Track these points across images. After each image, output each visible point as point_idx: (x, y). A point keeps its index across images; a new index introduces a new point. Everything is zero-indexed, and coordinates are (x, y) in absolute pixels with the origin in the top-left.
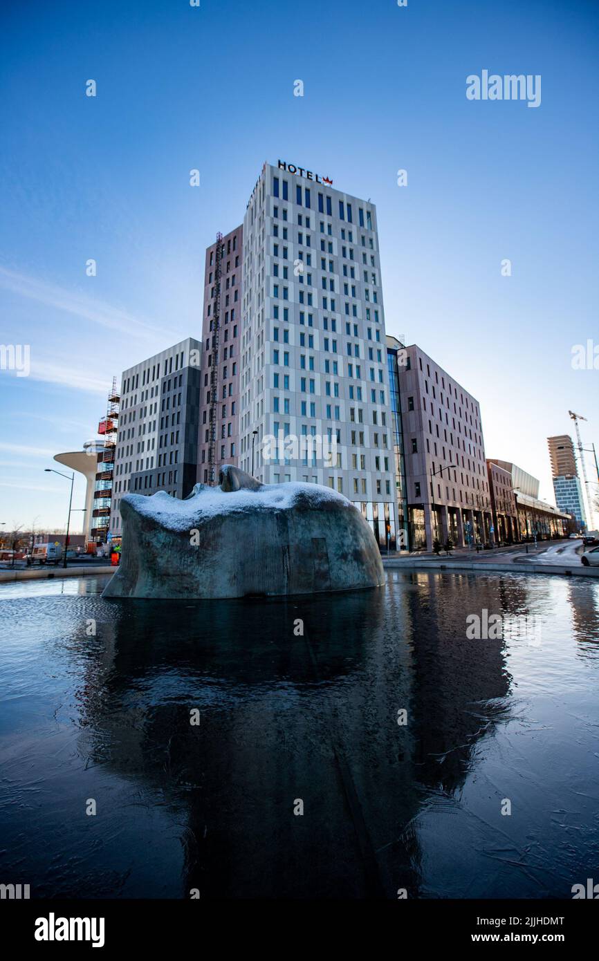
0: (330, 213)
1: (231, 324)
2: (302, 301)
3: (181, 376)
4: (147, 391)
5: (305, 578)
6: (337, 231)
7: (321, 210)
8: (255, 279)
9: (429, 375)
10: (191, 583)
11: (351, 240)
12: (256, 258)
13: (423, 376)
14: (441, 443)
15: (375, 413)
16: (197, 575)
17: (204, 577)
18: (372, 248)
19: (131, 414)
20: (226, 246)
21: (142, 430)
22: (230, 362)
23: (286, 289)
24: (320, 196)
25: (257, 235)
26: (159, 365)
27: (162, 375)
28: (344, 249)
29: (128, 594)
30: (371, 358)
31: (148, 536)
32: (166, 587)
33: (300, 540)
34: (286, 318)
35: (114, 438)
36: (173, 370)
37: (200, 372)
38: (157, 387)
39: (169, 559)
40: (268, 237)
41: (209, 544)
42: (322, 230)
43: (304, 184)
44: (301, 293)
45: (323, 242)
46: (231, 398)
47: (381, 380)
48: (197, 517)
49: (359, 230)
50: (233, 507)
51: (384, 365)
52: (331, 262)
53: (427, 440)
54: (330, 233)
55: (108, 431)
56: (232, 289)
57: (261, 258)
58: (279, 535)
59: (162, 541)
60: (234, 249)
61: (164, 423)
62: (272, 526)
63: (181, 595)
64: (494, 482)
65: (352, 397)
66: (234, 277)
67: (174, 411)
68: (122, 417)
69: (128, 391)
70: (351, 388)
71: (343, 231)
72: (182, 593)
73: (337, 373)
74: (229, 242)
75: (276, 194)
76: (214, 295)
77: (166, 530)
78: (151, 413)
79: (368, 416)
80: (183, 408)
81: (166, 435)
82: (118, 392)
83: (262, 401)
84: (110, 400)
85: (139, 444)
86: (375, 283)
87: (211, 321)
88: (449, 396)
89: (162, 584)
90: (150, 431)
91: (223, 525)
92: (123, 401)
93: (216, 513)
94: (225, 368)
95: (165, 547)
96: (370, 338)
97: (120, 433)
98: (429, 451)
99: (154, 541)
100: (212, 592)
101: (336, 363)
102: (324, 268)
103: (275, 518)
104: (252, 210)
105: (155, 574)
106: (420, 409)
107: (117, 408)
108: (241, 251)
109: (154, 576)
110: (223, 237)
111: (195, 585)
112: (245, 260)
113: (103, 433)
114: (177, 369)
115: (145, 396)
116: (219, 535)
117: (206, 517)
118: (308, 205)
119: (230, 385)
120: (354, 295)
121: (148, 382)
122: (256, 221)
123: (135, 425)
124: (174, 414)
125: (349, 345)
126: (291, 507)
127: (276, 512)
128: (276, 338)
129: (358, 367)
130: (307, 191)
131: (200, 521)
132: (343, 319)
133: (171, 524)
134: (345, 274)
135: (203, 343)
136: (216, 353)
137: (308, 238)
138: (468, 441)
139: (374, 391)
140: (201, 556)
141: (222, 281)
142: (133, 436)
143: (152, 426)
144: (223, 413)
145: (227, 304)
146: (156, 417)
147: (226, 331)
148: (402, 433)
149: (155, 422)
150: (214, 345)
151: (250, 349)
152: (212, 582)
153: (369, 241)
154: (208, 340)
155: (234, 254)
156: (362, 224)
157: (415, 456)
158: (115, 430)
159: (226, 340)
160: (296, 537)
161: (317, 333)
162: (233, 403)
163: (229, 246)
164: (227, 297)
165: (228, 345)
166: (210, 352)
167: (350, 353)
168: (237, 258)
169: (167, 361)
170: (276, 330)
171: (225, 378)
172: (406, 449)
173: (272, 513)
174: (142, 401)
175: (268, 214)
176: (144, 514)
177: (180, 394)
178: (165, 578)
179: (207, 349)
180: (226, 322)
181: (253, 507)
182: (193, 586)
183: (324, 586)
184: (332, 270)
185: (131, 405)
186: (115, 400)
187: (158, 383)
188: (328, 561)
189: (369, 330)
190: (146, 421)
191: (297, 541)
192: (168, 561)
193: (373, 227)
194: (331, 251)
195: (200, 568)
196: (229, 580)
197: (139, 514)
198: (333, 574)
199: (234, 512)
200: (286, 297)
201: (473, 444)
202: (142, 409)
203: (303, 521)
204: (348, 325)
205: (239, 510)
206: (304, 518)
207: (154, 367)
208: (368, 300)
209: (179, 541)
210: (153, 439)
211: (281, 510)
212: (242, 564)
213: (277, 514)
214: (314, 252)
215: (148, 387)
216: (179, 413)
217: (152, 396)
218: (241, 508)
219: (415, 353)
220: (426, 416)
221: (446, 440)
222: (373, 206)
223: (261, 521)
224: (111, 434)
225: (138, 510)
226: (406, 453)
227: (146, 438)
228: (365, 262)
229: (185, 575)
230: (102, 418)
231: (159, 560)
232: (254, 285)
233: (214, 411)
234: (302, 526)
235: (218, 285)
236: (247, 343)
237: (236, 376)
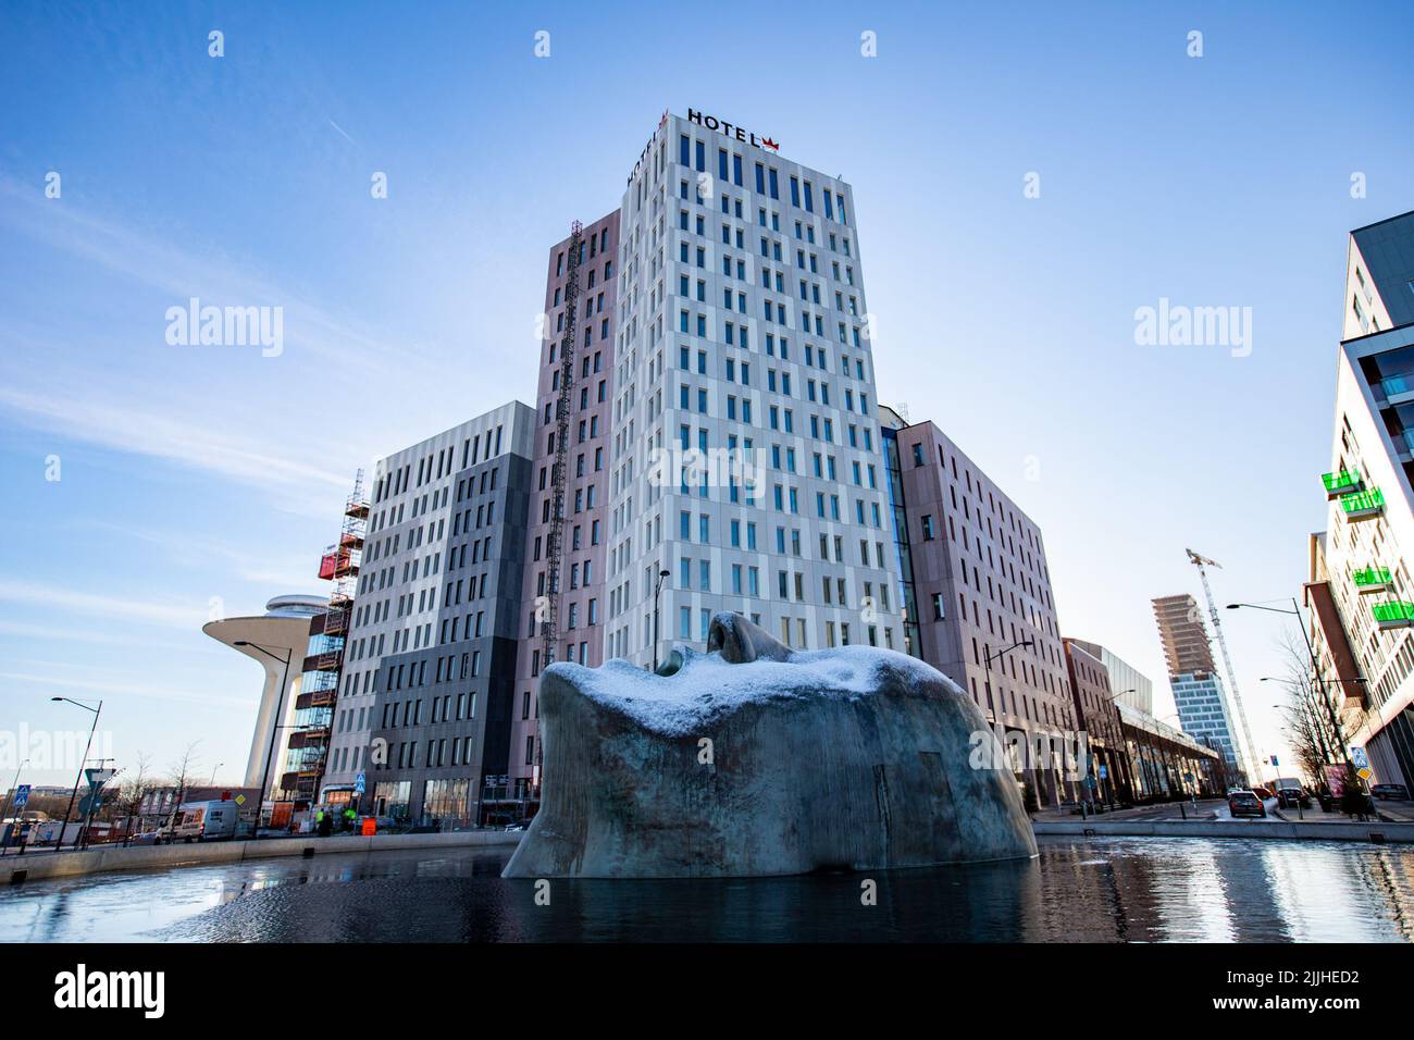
0: (775, 195)
1: (594, 380)
2: (729, 340)
3: (495, 470)
4: (425, 497)
5: (918, 833)
6: (787, 224)
7: (761, 190)
8: (645, 301)
9: (956, 476)
10: (708, 842)
11: (812, 240)
12: (646, 264)
13: (945, 476)
14: (984, 602)
15: (864, 544)
16: (720, 827)
17: (735, 830)
18: (848, 254)
19: (389, 540)
20: (589, 243)
21: (411, 571)
22: (590, 447)
23: (701, 319)
24: (759, 167)
25: (649, 227)
26: (452, 449)
27: (456, 467)
28: (801, 254)
29: (568, 870)
30: (854, 443)
31: (611, 746)
32: (654, 853)
33: (902, 754)
34: (702, 370)
35: (350, 587)
36: (481, 459)
37: (531, 463)
38: (446, 490)
39: (660, 793)
40: (672, 230)
41: (736, 762)
42: (763, 223)
43: (732, 147)
44: (729, 327)
45: (764, 242)
46: (590, 512)
47: (873, 484)
48: (705, 708)
49: (824, 226)
50: (773, 688)
51: (875, 456)
52: (779, 276)
53: (961, 596)
54: (776, 227)
55: (340, 574)
56: (598, 318)
57: (656, 265)
58: (865, 744)
59: (644, 755)
60: (602, 250)
61: (456, 558)
63: (686, 869)
64: (1079, 680)
65: (822, 513)
66: (601, 295)
67: (479, 535)
68: (371, 546)
69: (386, 497)
70: (820, 497)
71: (798, 225)
72: (688, 864)
73: (794, 470)
74: (594, 237)
75: (685, 161)
76: (564, 325)
77: (648, 732)
78: (430, 540)
79: (852, 551)
80: (497, 531)
81: (460, 582)
82: (367, 497)
83: (658, 518)
84: (347, 514)
85: (402, 598)
86: (855, 314)
87: (556, 373)
88: (991, 515)
89: (647, 848)
90: (426, 574)
91: (761, 722)
92: (375, 516)
93: (742, 700)
94: (581, 457)
95: (650, 767)
96: (850, 407)
97: (365, 577)
98: (965, 618)
99: (627, 754)
100: (751, 862)
101: (791, 451)
102: (767, 284)
103: (853, 709)
104: (640, 191)
105: (629, 826)
106: (944, 537)
107: (361, 529)
108: (615, 252)
109: (628, 829)
110: (584, 227)
111: (717, 848)
112: (623, 267)
113: (329, 577)
114: (487, 457)
115: (420, 506)
116: (752, 744)
117: (723, 707)
118: (739, 182)
119: (590, 488)
120: (820, 332)
121: (428, 481)
122: (648, 205)
123: (397, 561)
124: (477, 542)
125: (814, 419)
126: (874, 690)
127: (852, 699)
128: (685, 404)
129: (831, 459)
130: (737, 158)
131: (713, 714)
132: (802, 373)
133: (656, 722)
134: (804, 296)
135: (538, 411)
136: (564, 428)
137: (740, 234)
138: (1028, 601)
139: (860, 504)
140: (723, 785)
141: (580, 303)
142: (390, 584)
143: (431, 564)
144: (575, 542)
145: (587, 344)
146: (440, 547)
147: (585, 391)
148: (913, 583)
149: (438, 555)
150: (561, 414)
151: (632, 423)
152: (751, 841)
153: (842, 243)
154: (548, 406)
155: (602, 259)
156: (829, 213)
157: (940, 626)
158: (355, 571)
159: (583, 406)
160: (894, 749)
161: (758, 397)
162: (595, 523)
163: (593, 244)
164: (588, 330)
165: (588, 415)
166: (553, 427)
167: (815, 434)
168: (608, 264)
169: (468, 442)
170: (685, 389)
171: (579, 475)
172: (922, 613)
173: (845, 700)
174: (414, 515)
175: (671, 193)
176: (601, 700)
177: (491, 504)
178: (653, 833)
179: (547, 421)
180: (585, 374)
181: (812, 689)
182: (712, 849)
183: (950, 851)
184: (780, 288)
185: (391, 523)
186: (360, 513)
187: (449, 482)
189: (849, 393)
190: (419, 554)
191: (896, 756)
192: (658, 797)
193: (847, 219)
194: (778, 257)
195: (724, 811)
196: (783, 836)
197: (591, 701)
198: (964, 825)
199: (778, 698)
200: (702, 332)
201: (1037, 606)
202: (412, 532)
203: (899, 718)
204: (811, 384)
205: (787, 694)
206: (900, 712)
207: (442, 453)
208: (844, 341)
209: (678, 755)
210: (433, 590)
211: (860, 695)
212: (806, 802)
213: (855, 703)
214: (750, 258)
215: (426, 489)
216: (487, 539)
217: (435, 507)
218: (789, 690)
219: (930, 437)
220: (956, 550)
221: (992, 597)
222: (847, 187)
223: (830, 716)
224: (346, 579)
225: (588, 693)
226: (922, 621)
227: (417, 587)
228: (837, 276)
229: (695, 827)
230: (330, 548)
231: (640, 795)
232: (642, 311)
233: (558, 538)
234: (900, 727)
235: (572, 310)
236: (626, 412)
237: (603, 473)
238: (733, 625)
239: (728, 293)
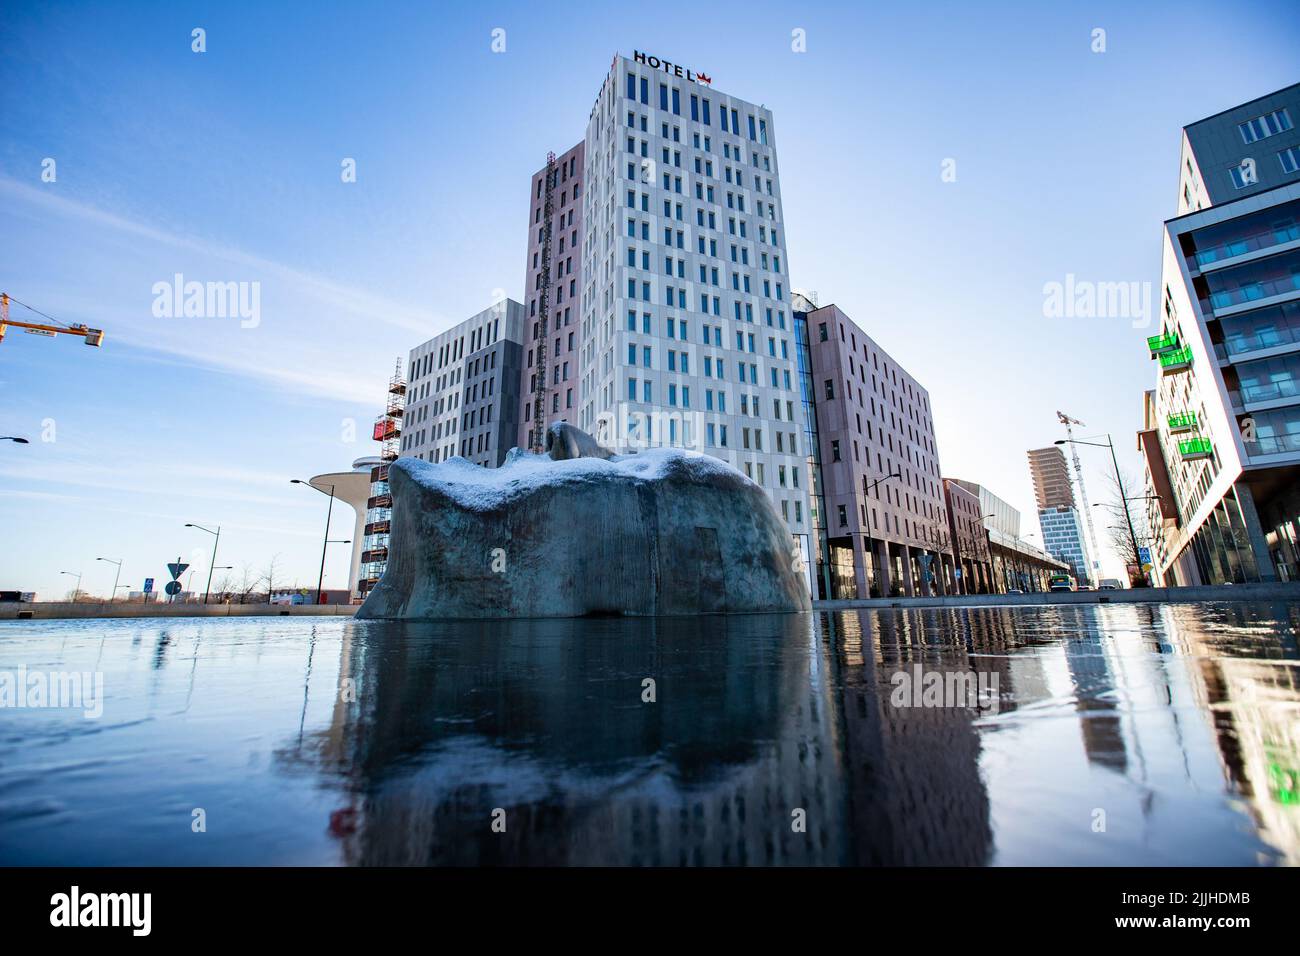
0: (707, 122)
1: (567, 279)
2: (668, 242)
3: (494, 353)
4: (445, 376)
5: (685, 590)
6: (717, 145)
7: (695, 117)
8: (602, 213)
9: (855, 349)
10: (500, 592)
11: (737, 158)
12: (602, 183)
13: (845, 349)
14: (875, 448)
15: (777, 403)
16: (509, 580)
17: (521, 583)
18: (768, 170)
19: (420, 409)
20: (560, 172)
21: (436, 432)
22: (565, 332)
23: (645, 226)
24: (694, 98)
25: (604, 153)
26: (462, 339)
27: (466, 352)
28: (728, 170)
29: (396, 613)
30: (770, 323)
31: (431, 518)
32: (457, 600)
33: (677, 528)
34: (646, 266)
35: (395, 446)
36: (483, 345)
37: (521, 347)
38: (459, 370)
39: (464, 554)
40: (621, 153)
41: (529, 531)
42: (697, 145)
43: (671, 82)
44: (668, 231)
45: (698, 161)
46: (565, 383)
47: (785, 355)
48: (510, 490)
49: (748, 146)
50: (569, 474)
51: (789, 333)
52: (710, 189)
53: (855, 442)
54: (708, 148)
55: (388, 436)
56: (569, 230)
57: (610, 183)
58: (643, 519)
59: (454, 525)
60: (571, 175)
61: (468, 421)
62: (630, 505)
63: (482, 612)
64: (956, 510)
65: (743, 379)
66: (571, 212)
67: (484, 403)
68: (408, 414)
69: (417, 378)
70: (742, 366)
71: (726, 146)
72: (482, 608)
73: (720, 345)
74: (565, 165)
75: (631, 96)
76: (544, 237)
77: (460, 508)
78: (449, 408)
79: (768, 408)
80: (496, 400)
81: (471, 439)
82: (404, 377)
83: (611, 384)
84: (391, 391)
85: (432, 452)
86: (773, 218)
87: (538, 276)
88: (885, 381)
89: (452, 596)
90: (447, 434)
91: (553, 501)
92: (410, 392)
93: (542, 484)
94: (558, 340)
95: (458, 534)
96: (768, 294)
97: (405, 438)
98: (857, 459)
99: (441, 525)
100: (532, 607)
101: (718, 330)
102: (700, 196)
103: (636, 492)
104: (597, 120)
105: (441, 579)
106: (842, 397)
107: (401, 402)
108: (581, 176)
109: (440, 582)
110: (557, 157)
111: (506, 596)
112: (587, 188)
113: (380, 439)
114: (488, 344)
115: (441, 383)
116: (546, 517)
117: (525, 489)
118: (677, 111)
119: (565, 364)
120: (743, 234)
121: (447, 363)
122: (603, 134)
123: (427, 425)
124: (483, 409)
125: (738, 305)
126: (660, 477)
127: (636, 484)
128: (632, 294)
129: (751, 336)
130: (676, 92)
131: (516, 495)
132: (728, 267)
133: (467, 502)
134: (731, 205)
135: (526, 307)
136: (545, 320)
137: (677, 155)
138: (914, 448)
139: (774, 371)
140: (516, 549)
141: (555, 219)
142: (423, 442)
143: (451, 426)
144: (555, 406)
145: (561, 251)
146: (456, 413)
147: (560, 288)
148: (817, 433)
149: (455, 420)
150: (543, 307)
151: (594, 311)
152: (534, 592)
153: (763, 160)
154: (533, 302)
155: (571, 182)
156: (753, 137)
157: (837, 465)
158: (398, 434)
159: (559, 301)
160: (670, 523)
161: (692, 288)
162: (569, 391)
163: (565, 170)
164: (562, 240)
165: (562, 308)
166: (536, 319)
167: (738, 316)
168: (576, 186)
169: (474, 333)
170: (632, 282)
171: (557, 355)
172: (824, 456)
173: (630, 484)
174: (438, 390)
175: (620, 123)
176: (426, 484)
177: (492, 379)
178: (457, 584)
179: (533, 314)
180: (560, 276)
181: (600, 475)
182: (502, 597)
183: (715, 605)
184: (711, 199)
185: (422, 397)
186: (399, 390)
187: (461, 364)
188: (721, 564)
189: (767, 283)
190: (442, 419)
191: (671, 529)
192: (462, 557)
193: (768, 140)
194: (709, 173)
195: (514, 568)
196: (562, 587)
197: (419, 485)
198: (731, 585)
199: (570, 482)
200: (645, 236)
201: (921, 452)
202: (436, 402)
203: (680, 500)
204: (736, 276)
205: (579, 478)
206: (682, 496)
207: (456, 342)
208: (763, 241)
209: (481, 525)
210: (453, 445)
211: (646, 481)
212: (582, 562)
213: (638, 487)
214: (686, 175)
215: (446, 370)
216: (490, 406)
217: (452, 384)
218: (581, 476)
219: (833, 317)
220: (852, 407)
221: (882, 444)
222: (768, 113)
223: (613, 496)
224: (392, 440)
225: (418, 479)
226: (824, 462)
227: (441, 444)
228: (758, 188)
229: (489, 580)
230: (380, 417)
231: (448, 555)
232: (600, 222)
233: (542, 403)
234: (680, 507)
235: (549, 225)
236: (590, 303)
237: (574, 352)
238: (561, 432)
239: (667, 204)
